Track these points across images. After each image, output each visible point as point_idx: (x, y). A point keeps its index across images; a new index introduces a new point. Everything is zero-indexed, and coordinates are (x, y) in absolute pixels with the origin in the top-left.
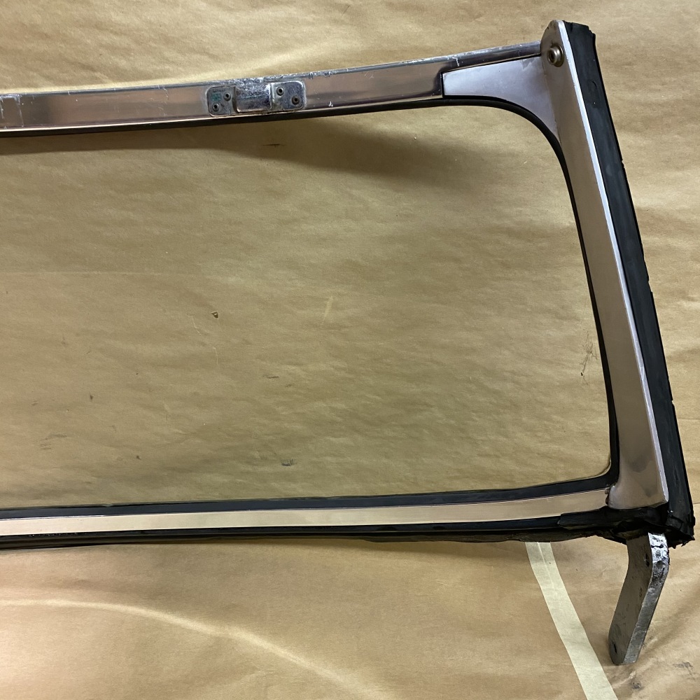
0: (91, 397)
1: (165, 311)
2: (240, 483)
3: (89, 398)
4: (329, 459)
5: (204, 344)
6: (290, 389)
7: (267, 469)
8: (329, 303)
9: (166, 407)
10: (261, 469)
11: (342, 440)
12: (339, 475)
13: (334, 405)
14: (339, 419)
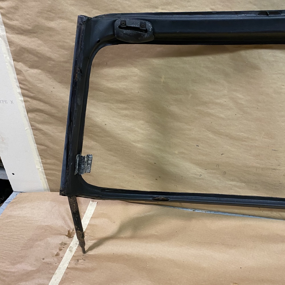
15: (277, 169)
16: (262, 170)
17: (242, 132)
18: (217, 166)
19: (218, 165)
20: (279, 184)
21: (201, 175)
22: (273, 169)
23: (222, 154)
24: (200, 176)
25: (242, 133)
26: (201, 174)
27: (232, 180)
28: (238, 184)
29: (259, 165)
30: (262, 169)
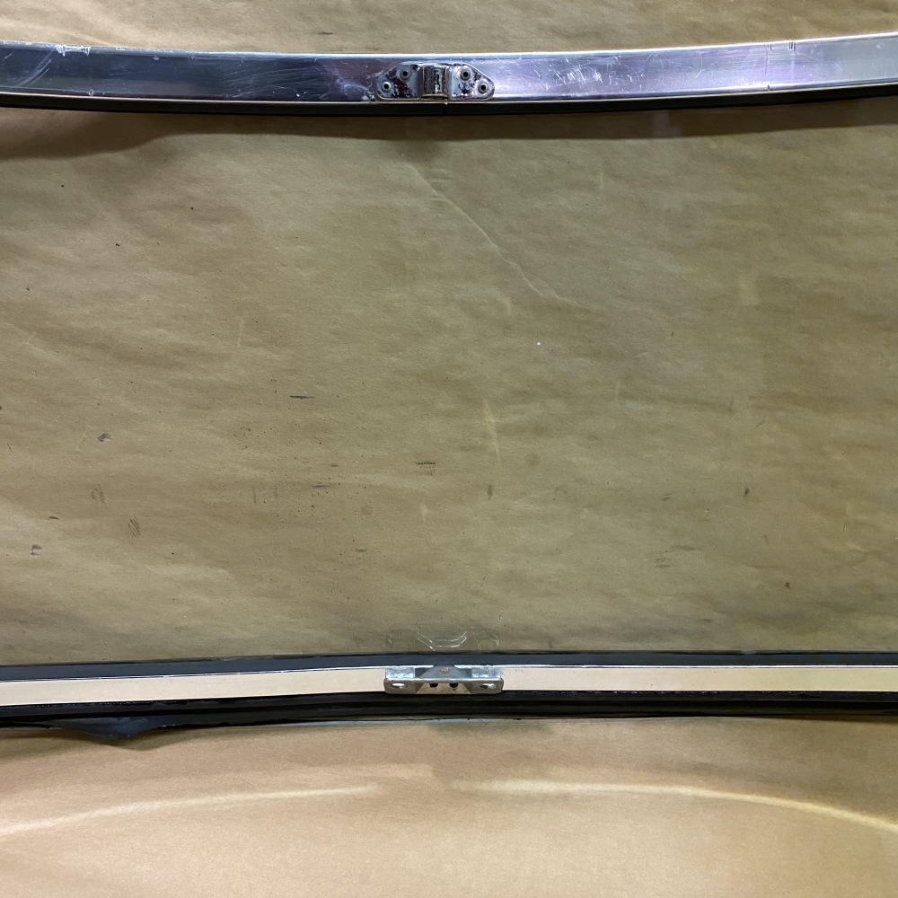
9: (849, 510)
15: (334, 485)
16: (276, 495)
17: (159, 326)
18: (97, 494)
19: (98, 492)
20: (360, 554)
21: (35, 547)
22: (318, 487)
23: (104, 436)
24: (35, 551)
25: (161, 330)
26: (35, 543)
27: (173, 559)
28: (202, 573)
29: (258, 473)
30: (276, 490)
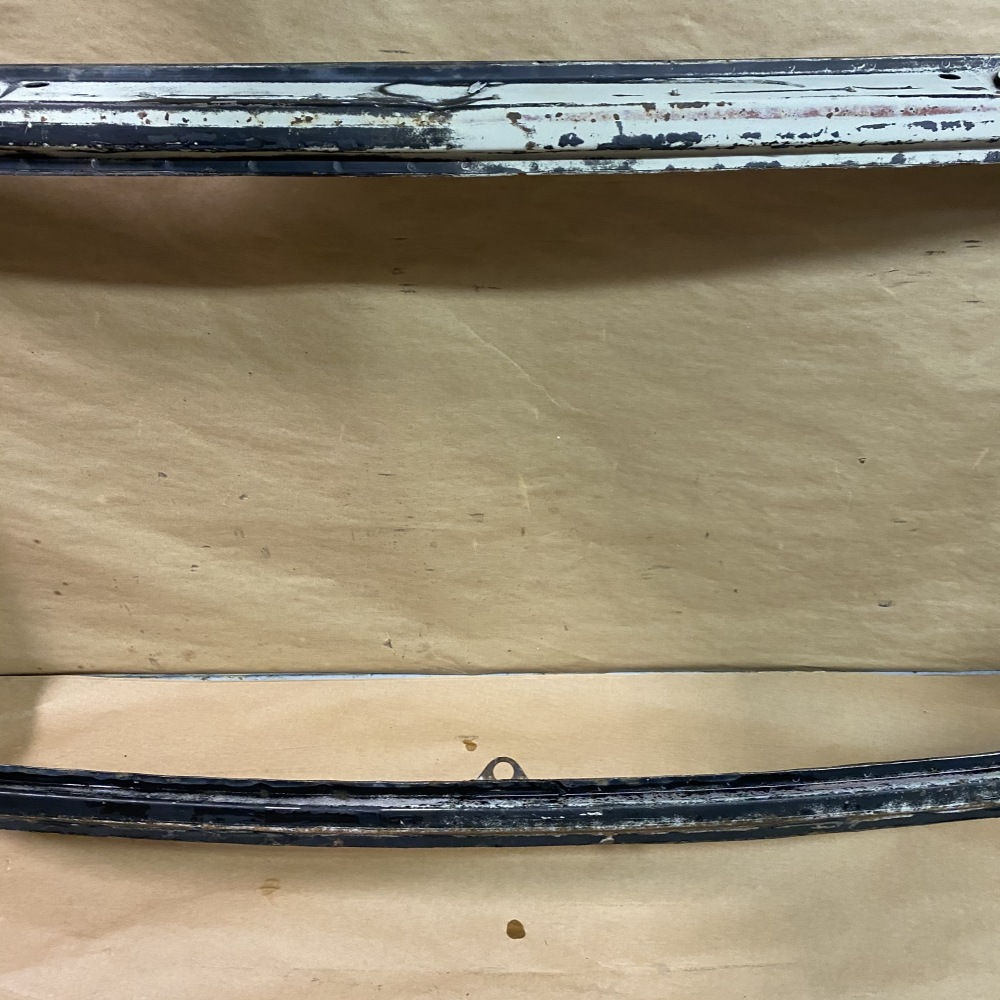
0: (707, 535)
1: (810, 456)
2: (831, 621)
3: (705, 533)
4: (930, 602)
5: (840, 488)
6: (915, 533)
7: (863, 609)
8: (983, 454)
9: (781, 546)
10: (856, 609)
11: (949, 584)
12: (937, 618)
13: (952, 550)
14: (953, 564)
15: (410, 529)
16: (368, 535)
17: (282, 427)
19: (239, 531)
20: (429, 572)
22: (399, 530)
23: (243, 496)
24: (194, 569)
25: (284, 430)
26: (195, 564)
27: (294, 573)
28: (315, 582)
29: (355, 521)
30: (369, 532)
